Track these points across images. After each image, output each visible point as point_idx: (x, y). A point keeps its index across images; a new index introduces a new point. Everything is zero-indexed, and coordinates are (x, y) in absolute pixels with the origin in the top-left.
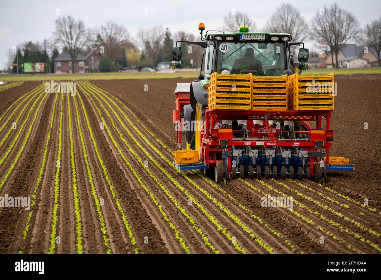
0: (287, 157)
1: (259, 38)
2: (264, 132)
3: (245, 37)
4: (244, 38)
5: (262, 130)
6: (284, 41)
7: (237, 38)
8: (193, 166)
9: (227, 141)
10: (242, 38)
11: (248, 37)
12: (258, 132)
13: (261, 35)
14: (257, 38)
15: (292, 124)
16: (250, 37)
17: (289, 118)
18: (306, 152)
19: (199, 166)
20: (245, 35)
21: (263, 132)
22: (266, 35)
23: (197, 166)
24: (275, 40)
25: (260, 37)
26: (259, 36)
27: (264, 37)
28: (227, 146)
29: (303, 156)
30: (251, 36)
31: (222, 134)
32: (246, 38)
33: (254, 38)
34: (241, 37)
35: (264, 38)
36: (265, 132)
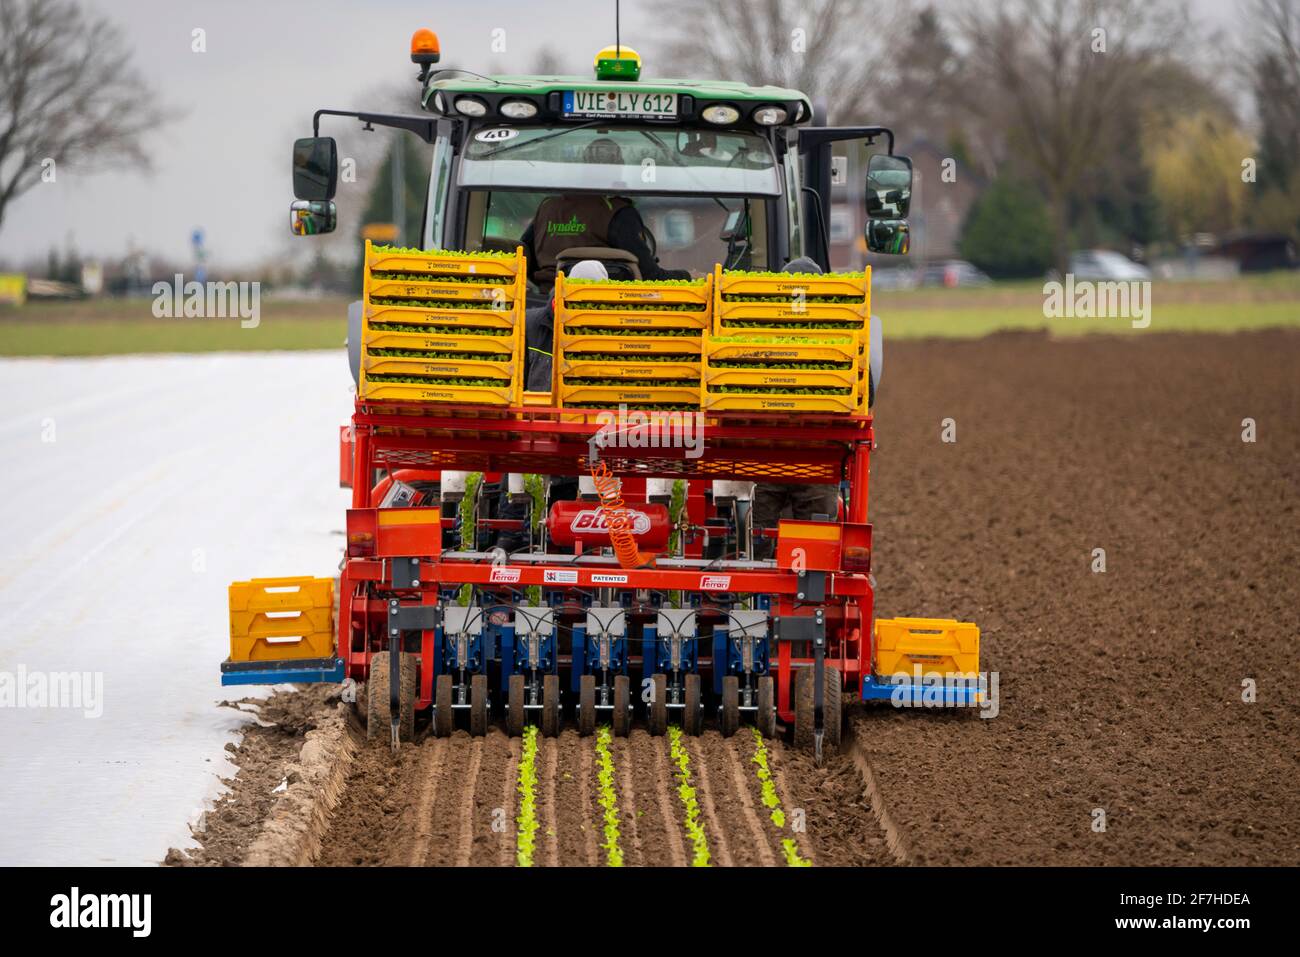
0: (676, 636)
1: (652, 112)
2: (599, 530)
3: (587, 105)
4: (585, 110)
5: (592, 517)
6: (767, 127)
7: (553, 107)
8: (278, 671)
9: (415, 561)
10: (576, 109)
11: (601, 105)
12: (574, 528)
13: (658, 97)
14: (639, 110)
15: (747, 495)
16: (611, 106)
17: (734, 469)
18: (761, 615)
19: (307, 670)
20: (588, 98)
21: (595, 526)
22: (681, 96)
23: (299, 671)
24: (721, 120)
25: (655, 105)
26: (650, 99)
27: (674, 108)
28: (416, 583)
29: (742, 634)
30: (616, 101)
31: (397, 531)
32: (591, 108)
33: (629, 111)
34: (568, 106)
35: (674, 113)
36: (603, 526)
